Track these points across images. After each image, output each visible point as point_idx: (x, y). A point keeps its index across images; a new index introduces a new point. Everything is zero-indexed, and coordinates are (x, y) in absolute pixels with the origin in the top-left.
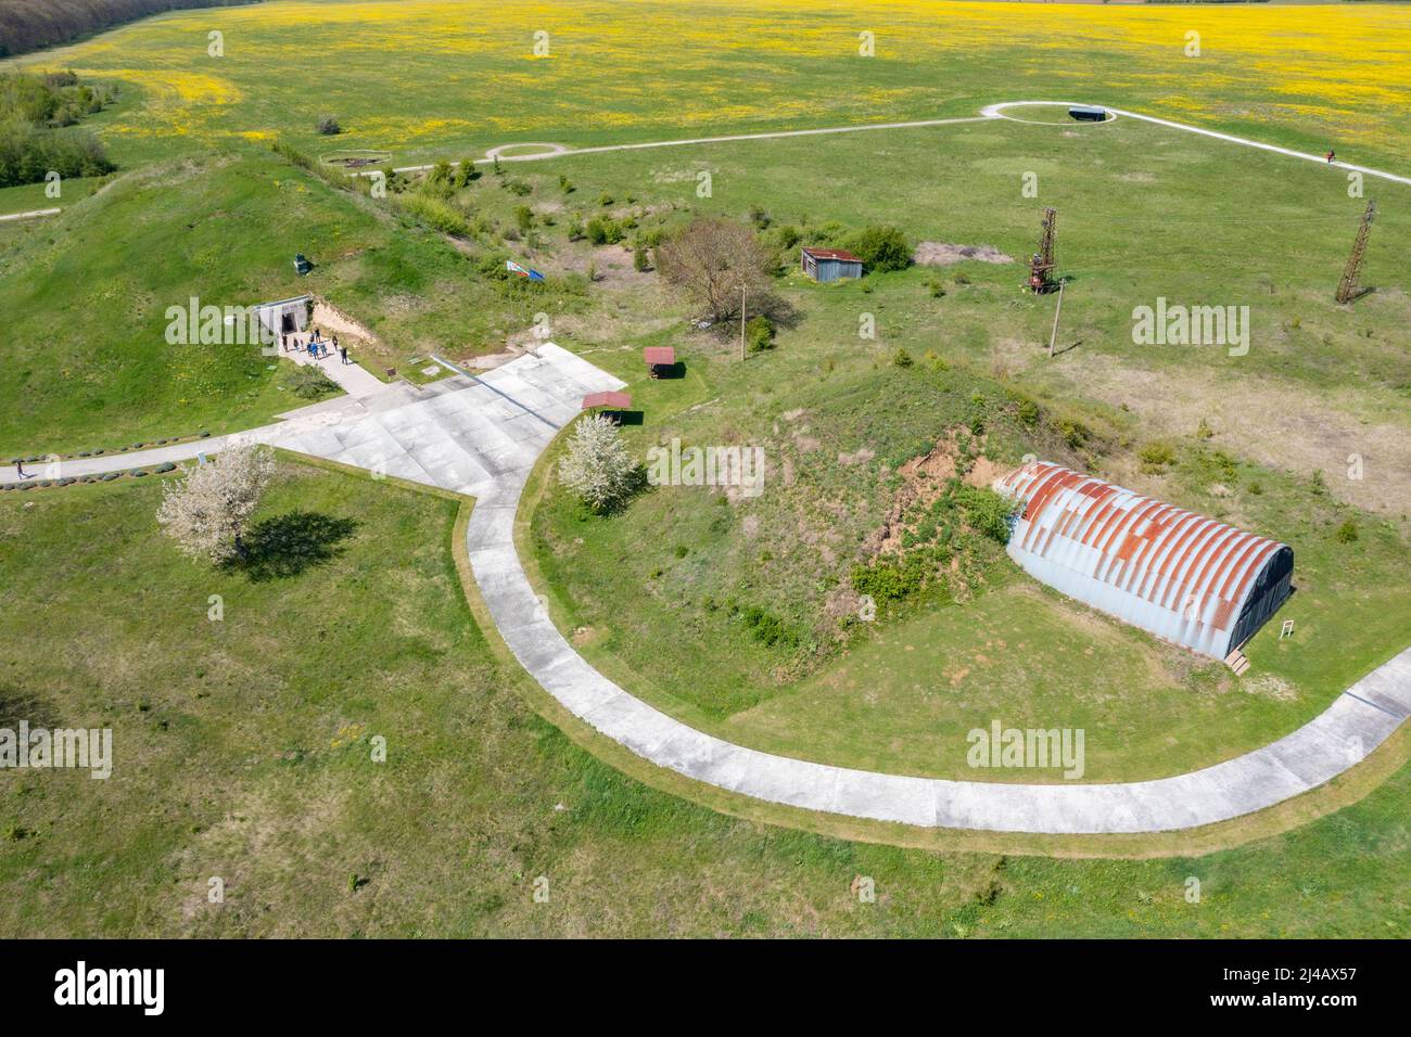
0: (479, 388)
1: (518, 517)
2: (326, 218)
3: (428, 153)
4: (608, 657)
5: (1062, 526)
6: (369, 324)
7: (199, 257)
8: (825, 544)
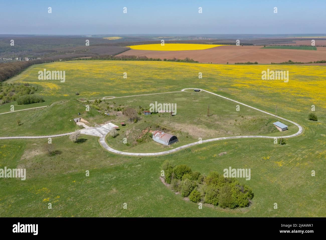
0: (101, 127)
1: (105, 138)
2: (82, 108)
3: (94, 98)
4: (113, 147)
5: (157, 136)
6: (88, 121)
7: (66, 113)
8: (134, 137)
